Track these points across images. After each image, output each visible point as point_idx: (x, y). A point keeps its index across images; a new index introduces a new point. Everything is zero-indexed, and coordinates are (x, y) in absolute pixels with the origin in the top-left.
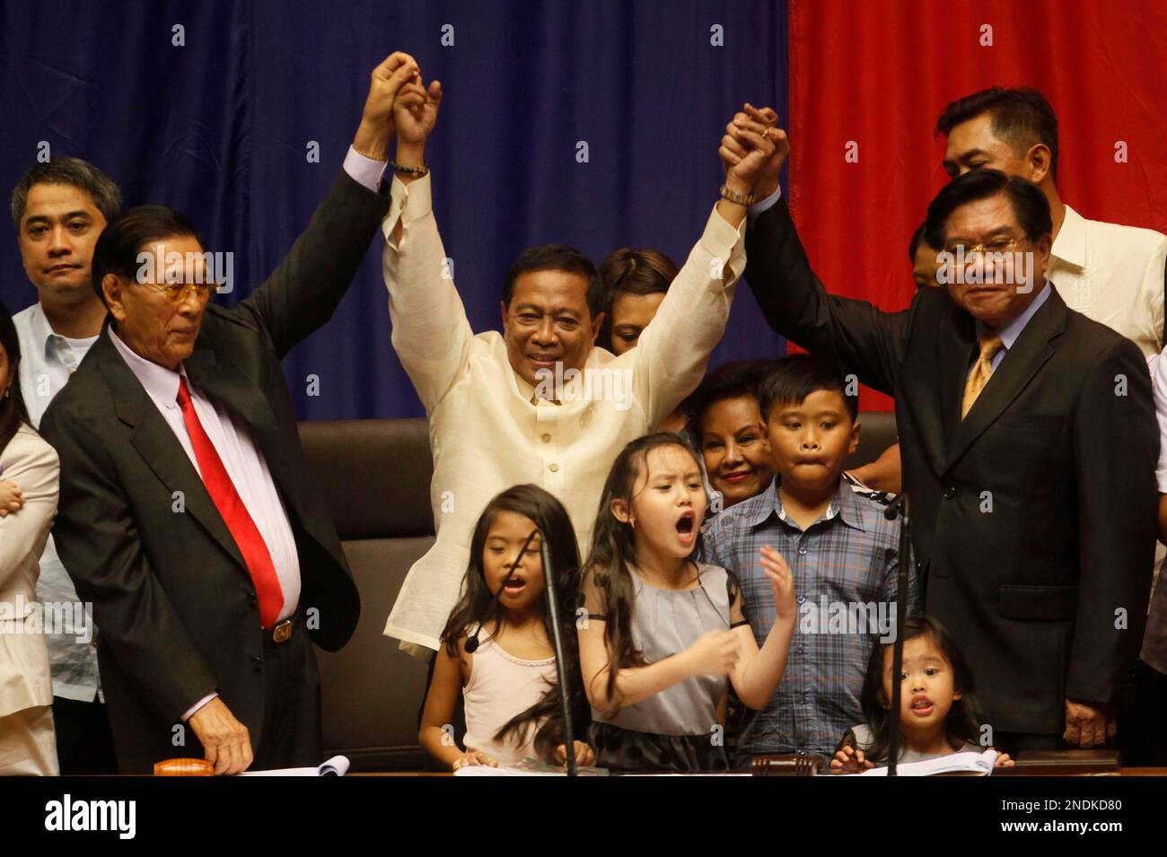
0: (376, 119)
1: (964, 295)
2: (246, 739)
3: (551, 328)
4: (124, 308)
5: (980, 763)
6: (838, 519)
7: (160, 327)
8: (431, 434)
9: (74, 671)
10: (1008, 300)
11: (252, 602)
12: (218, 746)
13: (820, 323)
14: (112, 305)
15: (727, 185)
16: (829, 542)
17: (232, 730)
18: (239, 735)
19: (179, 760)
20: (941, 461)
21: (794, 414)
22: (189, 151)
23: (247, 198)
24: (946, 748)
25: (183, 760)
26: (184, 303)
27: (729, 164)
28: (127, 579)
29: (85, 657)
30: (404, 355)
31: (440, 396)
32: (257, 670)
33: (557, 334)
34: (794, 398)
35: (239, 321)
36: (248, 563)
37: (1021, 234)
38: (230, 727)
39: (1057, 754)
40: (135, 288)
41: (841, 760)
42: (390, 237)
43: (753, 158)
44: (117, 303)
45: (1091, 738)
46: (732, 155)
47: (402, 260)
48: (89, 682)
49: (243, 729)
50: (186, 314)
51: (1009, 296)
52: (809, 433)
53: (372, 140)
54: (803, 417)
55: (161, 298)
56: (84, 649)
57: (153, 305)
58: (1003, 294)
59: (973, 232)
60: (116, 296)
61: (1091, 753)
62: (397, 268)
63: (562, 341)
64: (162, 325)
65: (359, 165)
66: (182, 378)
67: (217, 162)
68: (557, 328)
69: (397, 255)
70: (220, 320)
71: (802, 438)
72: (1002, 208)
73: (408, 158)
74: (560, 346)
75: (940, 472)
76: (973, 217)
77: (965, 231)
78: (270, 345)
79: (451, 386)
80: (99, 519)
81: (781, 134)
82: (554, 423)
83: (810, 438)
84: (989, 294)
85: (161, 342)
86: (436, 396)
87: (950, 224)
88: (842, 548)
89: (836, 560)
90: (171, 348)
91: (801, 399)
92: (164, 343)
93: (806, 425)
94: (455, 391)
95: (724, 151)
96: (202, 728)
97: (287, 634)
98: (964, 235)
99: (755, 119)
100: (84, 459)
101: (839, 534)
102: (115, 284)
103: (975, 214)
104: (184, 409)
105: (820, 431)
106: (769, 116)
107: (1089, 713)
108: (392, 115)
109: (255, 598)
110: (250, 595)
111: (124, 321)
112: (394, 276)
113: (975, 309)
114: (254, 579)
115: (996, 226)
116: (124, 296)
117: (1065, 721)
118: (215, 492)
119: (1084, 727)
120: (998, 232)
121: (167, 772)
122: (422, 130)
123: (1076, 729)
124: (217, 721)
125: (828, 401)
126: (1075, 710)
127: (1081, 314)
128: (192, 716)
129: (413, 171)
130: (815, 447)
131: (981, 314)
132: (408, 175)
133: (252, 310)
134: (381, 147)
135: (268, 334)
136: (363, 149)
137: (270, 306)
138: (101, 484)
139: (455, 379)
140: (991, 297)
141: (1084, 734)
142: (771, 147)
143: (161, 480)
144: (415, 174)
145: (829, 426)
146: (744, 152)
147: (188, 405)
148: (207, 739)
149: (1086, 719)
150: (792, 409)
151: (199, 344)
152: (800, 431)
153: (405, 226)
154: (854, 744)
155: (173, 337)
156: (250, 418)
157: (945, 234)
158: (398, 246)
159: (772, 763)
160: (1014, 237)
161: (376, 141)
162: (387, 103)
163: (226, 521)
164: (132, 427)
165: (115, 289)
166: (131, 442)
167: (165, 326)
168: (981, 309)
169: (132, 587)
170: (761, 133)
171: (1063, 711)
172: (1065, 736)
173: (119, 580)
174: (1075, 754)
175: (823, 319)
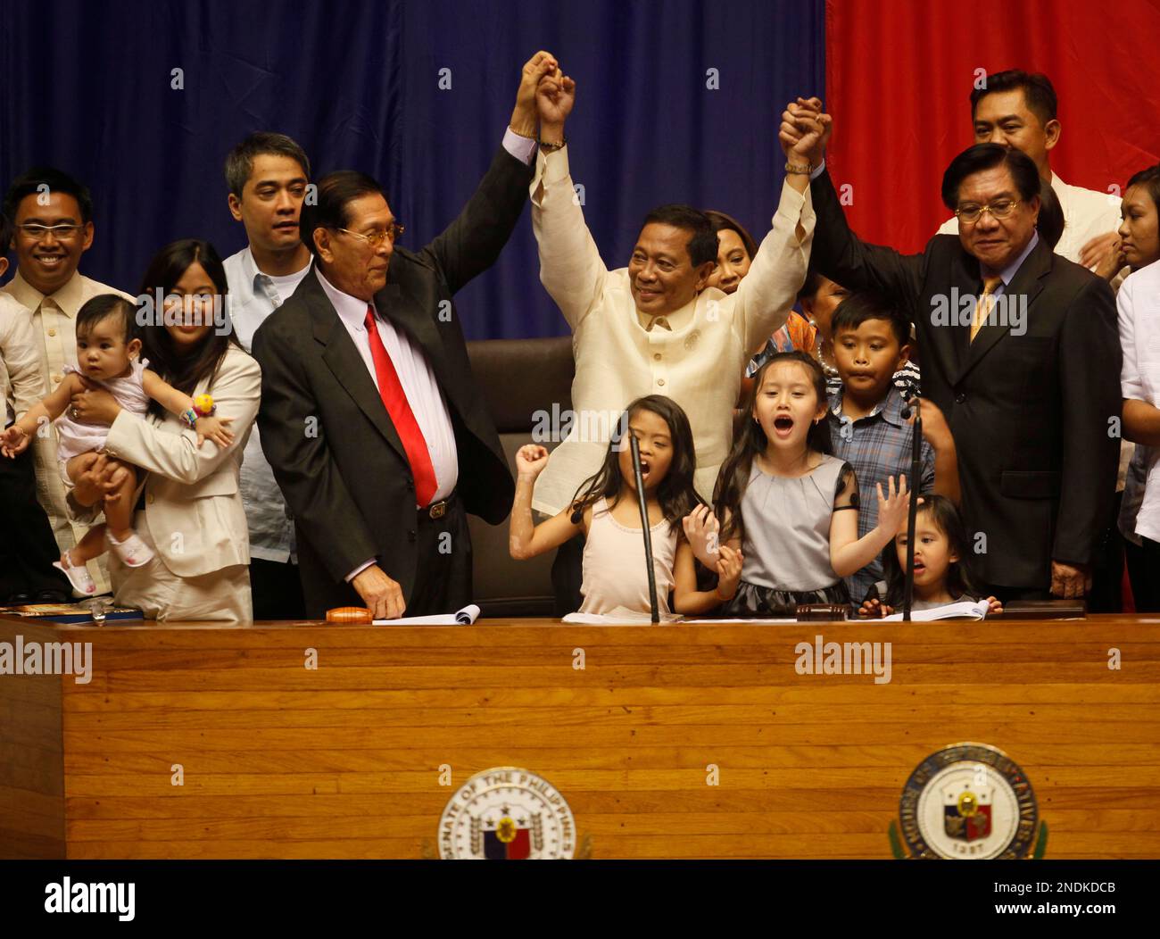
0: (524, 103)
1: (974, 245)
2: (399, 593)
3: (651, 268)
4: (332, 254)
5: (975, 611)
6: (879, 417)
7: (362, 268)
8: (574, 347)
9: (274, 538)
10: (1009, 249)
11: (411, 487)
12: (377, 602)
13: (855, 267)
14: (322, 252)
15: (789, 161)
16: (871, 434)
17: (387, 587)
18: (393, 590)
19: (346, 609)
20: (954, 375)
21: (851, 337)
22: (354, 128)
23: (400, 166)
24: (947, 598)
25: (350, 608)
26: (380, 246)
27: (789, 145)
28: (310, 467)
29: (282, 527)
30: (550, 289)
31: (579, 320)
32: (412, 541)
33: (656, 273)
34: (851, 325)
35: (420, 261)
36: (408, 454)
37: (1018, 197)
38: (385, 584)
39: (1036, 604)
40: (342, 237)
41: (867, 608)
42: (534, 196)
43: (809, 139)
44: (326, 250)
45: (1072, 592)
46: (791, 138)
47: (544, 215)
48: (285, 547)
49: (396, 585)
50: (382, 255)
51: (1009, 246)
52: (862, 352)
53: (523, 120)
54: (857, 339)
55: (365, 243)
56: (282, 521)
57: (357, 250)
58: (1005, 245)
59: (981, 197)
60: (326, 245)
61: (1072, 602)
62: (541, 221)
63: (659, 278)
64: (365, 264)
65: (514, 142)
66: (370, 306)
67: (376, 137)
68: (657, 268)
69: (541, 211)
70: (407, 261)
71: (855, 355)
72: (1003, 177)
73: (549, 136)
74: (657, 283)
75: (953, 383)
76: (981, 183)
77: (975, 195)
78: (444, 282)
79: (588, 313)
80: (290, 418)
81: (827, 117)
82: (663, 345)
83: (861, 356)
84: (995, 245)
85: (364, 278)
86: (577, 319)
87: (962, 188)
88: (880, 439)
89: (873, 448)
90: (371, 282)
91: (856, 325)
92: (366, 279)
93: (859, 347)
94: (591, 316)
95: (783, 134)
96: (363, 589)
97: (441, 512)
98: (973, 198)
99: (806, 107)
100: (283, 370)
101: (880, 429)
102: (324, 235)
103: (982, 181)
104: (370, 332)
105: (870, 351)
106: (816, 104)
107: (1071, 571)
108: (535, 102)
109: (413, 484)
110: (409, 482)
111: (332, 263)
112: (540, 227)
113: (983, 256)
114: (413, 468)
115: (999, 191)
116: (332, 244)
117: (1051, 579)
118: (389, 400)
119: (1068, 583)
120: (1000, 196)
121: (336, 618)
122: (560, 113)
123: (1061, 585)
124: (375, 582)
125: (878, 328)
126: (1060, 569)
127: (1062, 257)
128: (354, 578)
129: (551, 146)
130: (865, 362)
131: (987, 260)
132: (548, 148)
133: (431, 254)
134: (531, 126)
135: (443, 275)
136: (517, 128)
137: (445, 251)
138: (293, 388)
139: (590, 307)
140: (996, 247)
141: (1067, 588)
142: (821, 128)
143: (344, 387)
144: (554, 148)
145: (875, 348)
146: (800, 134)
147: (373, 329)
148: (369, 598)
149: (1070, 577)
150: (849, 332)
151: (389, 280)
152: (855, 349)
153: (545, 188)
154: (877, 595)
155: (373, 273)
156: (422, 340)
157: (958, 197)
158: (540, 203)
159: (812, 610)
160: (1013, 200)
161: (526, 121)
162: (532, 91)
163: (394, 422)
164: (325, 345)
165: (324, 239)
166: (323, 357)
167: (368, 263)
168: (987, 257)
169: (312, 475)
170: (814, 118)
171: (1048, 571)
172: (1051, 591)
173: (303, 468)
174: (1059, 603)
175: (857, 262)
